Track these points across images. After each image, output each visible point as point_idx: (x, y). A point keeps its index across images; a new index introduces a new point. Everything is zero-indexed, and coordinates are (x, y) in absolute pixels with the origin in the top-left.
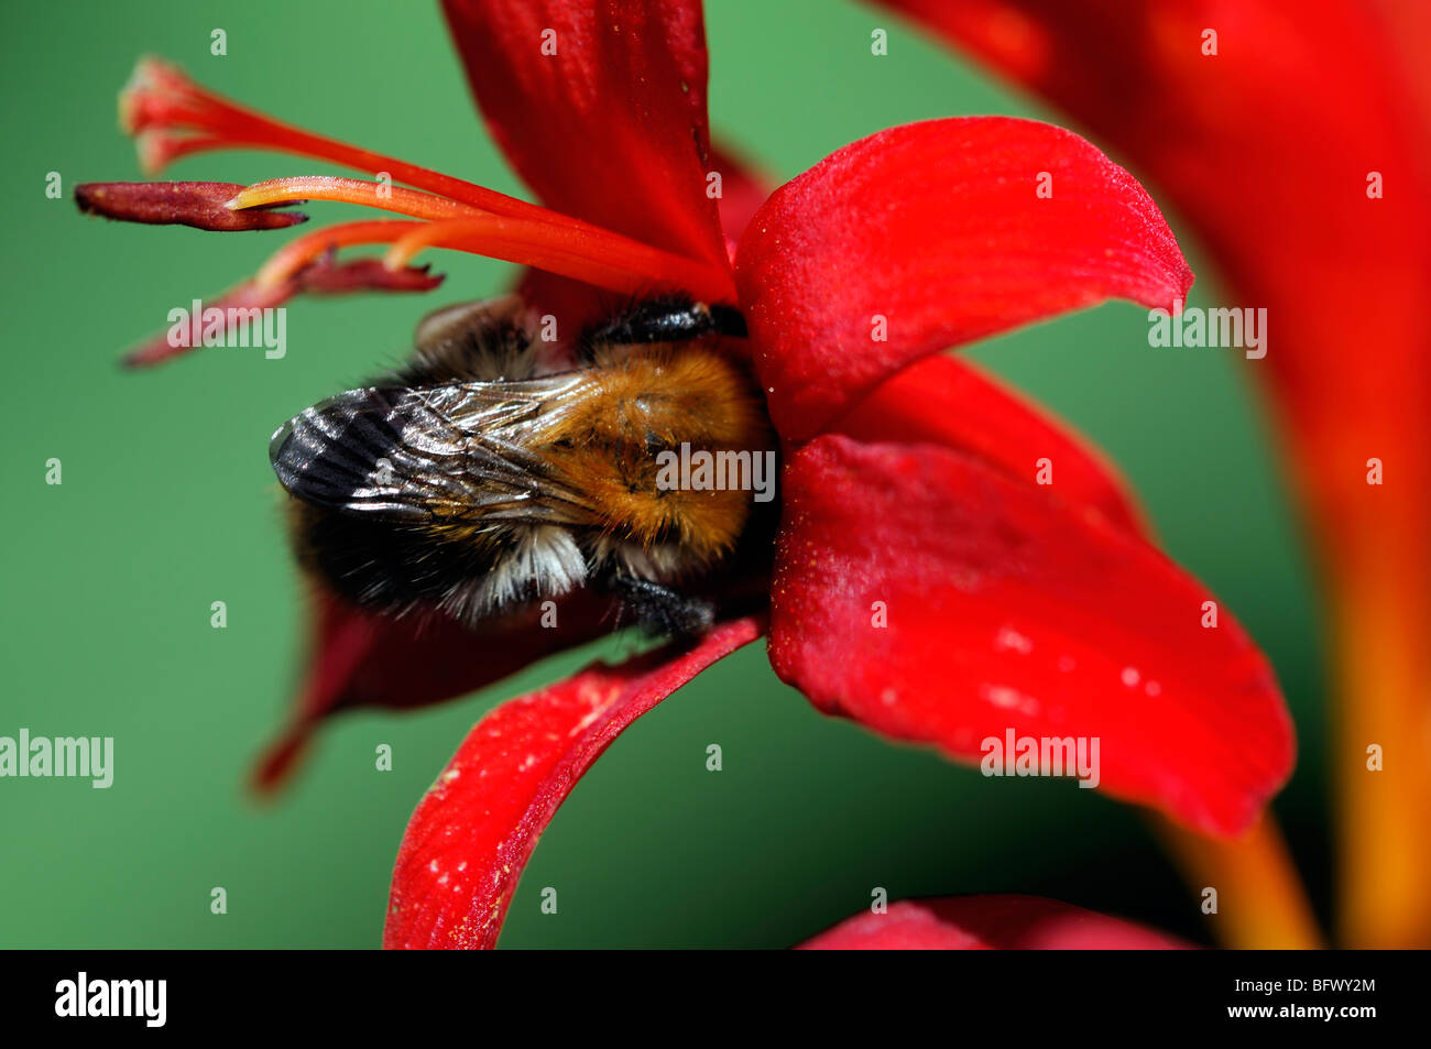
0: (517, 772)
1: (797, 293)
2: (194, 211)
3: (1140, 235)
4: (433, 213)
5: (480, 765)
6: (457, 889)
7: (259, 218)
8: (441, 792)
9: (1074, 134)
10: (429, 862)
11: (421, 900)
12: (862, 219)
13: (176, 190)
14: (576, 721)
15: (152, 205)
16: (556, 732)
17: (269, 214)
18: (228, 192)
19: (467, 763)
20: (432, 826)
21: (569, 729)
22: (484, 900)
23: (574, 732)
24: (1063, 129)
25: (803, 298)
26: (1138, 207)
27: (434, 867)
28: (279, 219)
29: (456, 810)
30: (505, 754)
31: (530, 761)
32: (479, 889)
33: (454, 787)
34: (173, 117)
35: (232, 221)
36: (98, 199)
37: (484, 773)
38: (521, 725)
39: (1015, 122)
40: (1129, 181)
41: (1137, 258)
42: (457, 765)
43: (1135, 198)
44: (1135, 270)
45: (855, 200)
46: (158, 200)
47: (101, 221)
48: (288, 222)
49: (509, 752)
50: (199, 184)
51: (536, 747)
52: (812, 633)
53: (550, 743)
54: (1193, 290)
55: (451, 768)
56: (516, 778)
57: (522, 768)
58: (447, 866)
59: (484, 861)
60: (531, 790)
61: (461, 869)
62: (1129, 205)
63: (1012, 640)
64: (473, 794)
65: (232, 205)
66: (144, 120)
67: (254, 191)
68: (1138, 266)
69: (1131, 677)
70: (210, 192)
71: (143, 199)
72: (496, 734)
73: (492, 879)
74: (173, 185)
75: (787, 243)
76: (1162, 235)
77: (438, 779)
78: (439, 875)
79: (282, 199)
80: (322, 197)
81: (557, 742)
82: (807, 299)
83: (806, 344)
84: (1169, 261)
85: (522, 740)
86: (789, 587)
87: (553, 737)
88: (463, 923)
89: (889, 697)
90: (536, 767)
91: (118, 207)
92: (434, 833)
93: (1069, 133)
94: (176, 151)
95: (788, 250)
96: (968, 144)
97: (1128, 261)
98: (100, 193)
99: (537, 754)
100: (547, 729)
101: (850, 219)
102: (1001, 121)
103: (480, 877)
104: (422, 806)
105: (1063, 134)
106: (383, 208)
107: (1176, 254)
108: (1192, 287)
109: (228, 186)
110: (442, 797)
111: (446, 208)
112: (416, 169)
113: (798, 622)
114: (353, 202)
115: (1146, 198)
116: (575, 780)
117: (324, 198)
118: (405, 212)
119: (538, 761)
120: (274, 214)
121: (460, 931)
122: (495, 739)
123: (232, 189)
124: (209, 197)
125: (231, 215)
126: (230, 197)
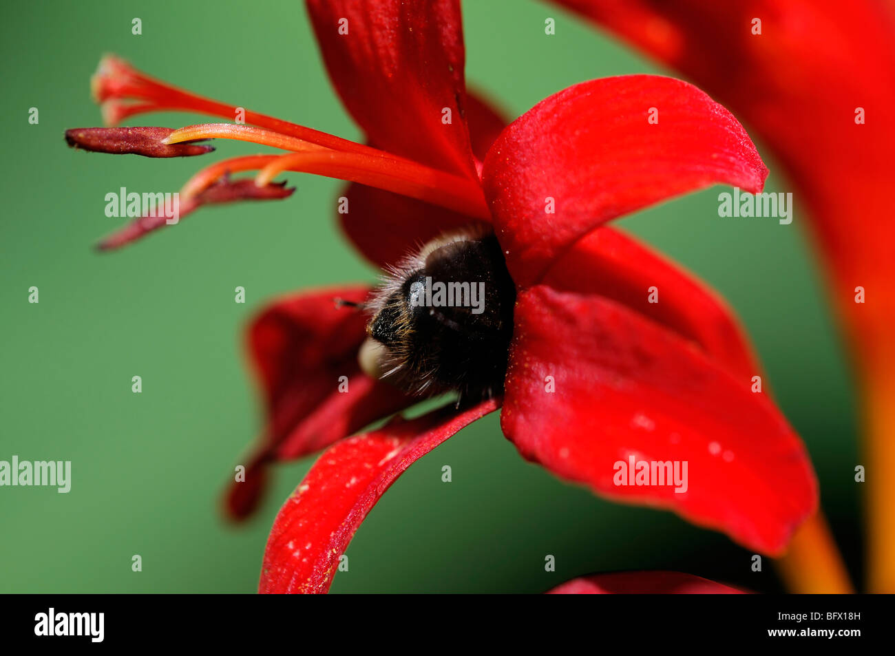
0: (344, 487)
1: (521, 190)
2: (141, 145)
3: (734, 145)
4: (292, 146)
5: (322, 483)
6: (304, 560)
7: (183, 149)
8: (297, 498)
9: (690, 85)
10: (288, 542)
11: (283, 566)
12: (559, 142)
13: (130, 132)
14: (383, 455)
15: (115, 142)
16: (370, 463)
17: (190, 147)
18: (163, 134)
19: (313, 481)
20: (290, 519)
21: (379, 461)
22: (321, 569)
23: (382, 463)
24: (683, 81)
25: (524, 192)
26: (733, 129)
27: (291, 546)
28: (196, 150)
29: (306, 510)
30: (337, 476)
31: (353, 481)
32: (318, 561)
33: (305, 496)
34: (124, 92)
35: (166, 152)
36: (80, 138)
37: (323, 488)
38: (349, 458)
39: (653, 78)
40: (725, 113)
41: (732, 159)
42: (308, 482)
43: (729, 123)
44: (731, 166)
45: (554, 130)
46: (118, 139)
47: (82, 151)
48: (202, 151)
49: (340, 475)
50: (145, 128)
51: (357, 472)
52: (524, 410)
53: (366, 469)
54: (768, 178)
55: (303, 484)
56: (344, 491)
57: (348, 485)
58: (298, 546)
59: (322, 543)
60: (353, 499)
61: (307, 548)
62: (726, 128)
63: (642, 421)
64: (317, 500)
65: (166, 141)
66: (106, 94)
67: (180, 132)
68: (733, 164)
69: (715, 448)
70: (153, 134)
71: (109, 138)
72: (332, 462)
73: (326, 555)
74: (128, 129)
75: (513, 159)
76: (747, 146)
77: (295, 491)
78: (294, 551)
79: (197, 138)
80: (222, 136)
81: (370, 470)
82: (527, 193)
83: (528, 221)
84: (752, 162)
85: (349, 467)
86: (513, 379)
87: (368, 466)
88: (308, 582)
89: (564, 453)
90: (358, 484)
91: (93, 143)
92: (291, 525)
93: (686, 83)
94: (126, 113)
95: (514, 164)
96: (624, 92)
97: (728, 162)
98: (81, 135)
99: (357, 476)
100: (364, 461)
101: (552, 142)
102: (643, 78)
103: (319, 554)
104: (285, 507)
105: (683, 84)
106: (260, 143)
107: (757, 158)
108: (768, 177)
109: (163, 129)
110: (297, 502)
111: (300, 145)
112: (280, 121)
113: (516, 402)
114: (242, 139)
115: (738, 124)
116: (378, 497)
117: (224, 137)
118: (275, 146)
119: (359, 481)
120: (194, 146)
121: (306, 587)
122: (333, 466)
123: (166, 131)
124: (151, 136)
125: (165, 147)
126: (165, 136)
